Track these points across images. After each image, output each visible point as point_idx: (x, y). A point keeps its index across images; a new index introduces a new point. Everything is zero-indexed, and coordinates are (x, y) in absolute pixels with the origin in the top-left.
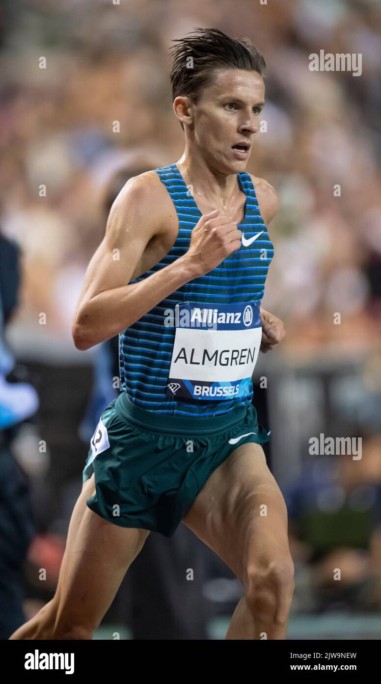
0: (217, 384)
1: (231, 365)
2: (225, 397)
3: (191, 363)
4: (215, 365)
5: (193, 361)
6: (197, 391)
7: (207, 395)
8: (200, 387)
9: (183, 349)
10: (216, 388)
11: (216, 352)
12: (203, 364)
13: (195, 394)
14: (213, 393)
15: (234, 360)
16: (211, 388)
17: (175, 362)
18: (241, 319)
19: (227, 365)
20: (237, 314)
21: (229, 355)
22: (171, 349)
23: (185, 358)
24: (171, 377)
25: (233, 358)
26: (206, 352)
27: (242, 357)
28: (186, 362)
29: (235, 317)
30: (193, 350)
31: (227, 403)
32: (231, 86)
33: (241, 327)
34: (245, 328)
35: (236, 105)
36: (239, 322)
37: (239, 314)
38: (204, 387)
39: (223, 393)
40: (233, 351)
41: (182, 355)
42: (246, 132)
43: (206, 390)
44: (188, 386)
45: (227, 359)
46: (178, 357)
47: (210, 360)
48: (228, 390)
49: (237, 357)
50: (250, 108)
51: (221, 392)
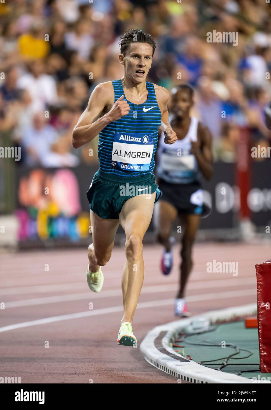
0: (131, 165)
1: (137, 158)
2: (135, 170)
3: (120, 156)
4: (130, 157)
5: (121, 155)
6: (122, 166)
7: (126, 168)
8: (124, 165)
9: (117, 150)
10: (130, 166)
11: (130, 152)
12: (125, 156)
13: (122, 167)
14: (129, 168)
15: (138, 156)
16: (128, 166)
17: (114, 155)
18: (141, 140)
19: (135, 157)
20: (139, 138)
21: (136, 154)
22: (112, 150)
23: (117, 153)
24: (112, 160)
25: (138, 155)
26: (126, 152)
27: (142, 155)
28: (118, 155)
29: (138, 140)
30: (121, 151)
31: (136, 172)
32: (135, 49)
33: (142, 143)
34: (144, 144)
35: (138, 56)
36: (140, 141)
37: (140, 139)
38: (125, 165)
39: (134, 168)
40: (138, 153)
41: (116, 152)
42: (140, 66)
43: (126, 166)
44: (119, 164)
45: (135, 155)
46: (115, 153)
47: (127, 155)
48: (136, 167)
49: (140, 155)
50: (143, 57)
51: (133, 168)
